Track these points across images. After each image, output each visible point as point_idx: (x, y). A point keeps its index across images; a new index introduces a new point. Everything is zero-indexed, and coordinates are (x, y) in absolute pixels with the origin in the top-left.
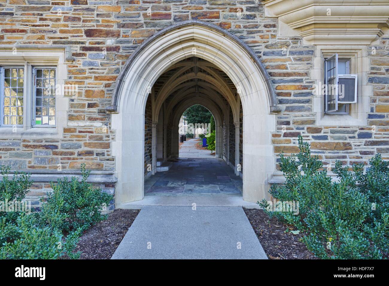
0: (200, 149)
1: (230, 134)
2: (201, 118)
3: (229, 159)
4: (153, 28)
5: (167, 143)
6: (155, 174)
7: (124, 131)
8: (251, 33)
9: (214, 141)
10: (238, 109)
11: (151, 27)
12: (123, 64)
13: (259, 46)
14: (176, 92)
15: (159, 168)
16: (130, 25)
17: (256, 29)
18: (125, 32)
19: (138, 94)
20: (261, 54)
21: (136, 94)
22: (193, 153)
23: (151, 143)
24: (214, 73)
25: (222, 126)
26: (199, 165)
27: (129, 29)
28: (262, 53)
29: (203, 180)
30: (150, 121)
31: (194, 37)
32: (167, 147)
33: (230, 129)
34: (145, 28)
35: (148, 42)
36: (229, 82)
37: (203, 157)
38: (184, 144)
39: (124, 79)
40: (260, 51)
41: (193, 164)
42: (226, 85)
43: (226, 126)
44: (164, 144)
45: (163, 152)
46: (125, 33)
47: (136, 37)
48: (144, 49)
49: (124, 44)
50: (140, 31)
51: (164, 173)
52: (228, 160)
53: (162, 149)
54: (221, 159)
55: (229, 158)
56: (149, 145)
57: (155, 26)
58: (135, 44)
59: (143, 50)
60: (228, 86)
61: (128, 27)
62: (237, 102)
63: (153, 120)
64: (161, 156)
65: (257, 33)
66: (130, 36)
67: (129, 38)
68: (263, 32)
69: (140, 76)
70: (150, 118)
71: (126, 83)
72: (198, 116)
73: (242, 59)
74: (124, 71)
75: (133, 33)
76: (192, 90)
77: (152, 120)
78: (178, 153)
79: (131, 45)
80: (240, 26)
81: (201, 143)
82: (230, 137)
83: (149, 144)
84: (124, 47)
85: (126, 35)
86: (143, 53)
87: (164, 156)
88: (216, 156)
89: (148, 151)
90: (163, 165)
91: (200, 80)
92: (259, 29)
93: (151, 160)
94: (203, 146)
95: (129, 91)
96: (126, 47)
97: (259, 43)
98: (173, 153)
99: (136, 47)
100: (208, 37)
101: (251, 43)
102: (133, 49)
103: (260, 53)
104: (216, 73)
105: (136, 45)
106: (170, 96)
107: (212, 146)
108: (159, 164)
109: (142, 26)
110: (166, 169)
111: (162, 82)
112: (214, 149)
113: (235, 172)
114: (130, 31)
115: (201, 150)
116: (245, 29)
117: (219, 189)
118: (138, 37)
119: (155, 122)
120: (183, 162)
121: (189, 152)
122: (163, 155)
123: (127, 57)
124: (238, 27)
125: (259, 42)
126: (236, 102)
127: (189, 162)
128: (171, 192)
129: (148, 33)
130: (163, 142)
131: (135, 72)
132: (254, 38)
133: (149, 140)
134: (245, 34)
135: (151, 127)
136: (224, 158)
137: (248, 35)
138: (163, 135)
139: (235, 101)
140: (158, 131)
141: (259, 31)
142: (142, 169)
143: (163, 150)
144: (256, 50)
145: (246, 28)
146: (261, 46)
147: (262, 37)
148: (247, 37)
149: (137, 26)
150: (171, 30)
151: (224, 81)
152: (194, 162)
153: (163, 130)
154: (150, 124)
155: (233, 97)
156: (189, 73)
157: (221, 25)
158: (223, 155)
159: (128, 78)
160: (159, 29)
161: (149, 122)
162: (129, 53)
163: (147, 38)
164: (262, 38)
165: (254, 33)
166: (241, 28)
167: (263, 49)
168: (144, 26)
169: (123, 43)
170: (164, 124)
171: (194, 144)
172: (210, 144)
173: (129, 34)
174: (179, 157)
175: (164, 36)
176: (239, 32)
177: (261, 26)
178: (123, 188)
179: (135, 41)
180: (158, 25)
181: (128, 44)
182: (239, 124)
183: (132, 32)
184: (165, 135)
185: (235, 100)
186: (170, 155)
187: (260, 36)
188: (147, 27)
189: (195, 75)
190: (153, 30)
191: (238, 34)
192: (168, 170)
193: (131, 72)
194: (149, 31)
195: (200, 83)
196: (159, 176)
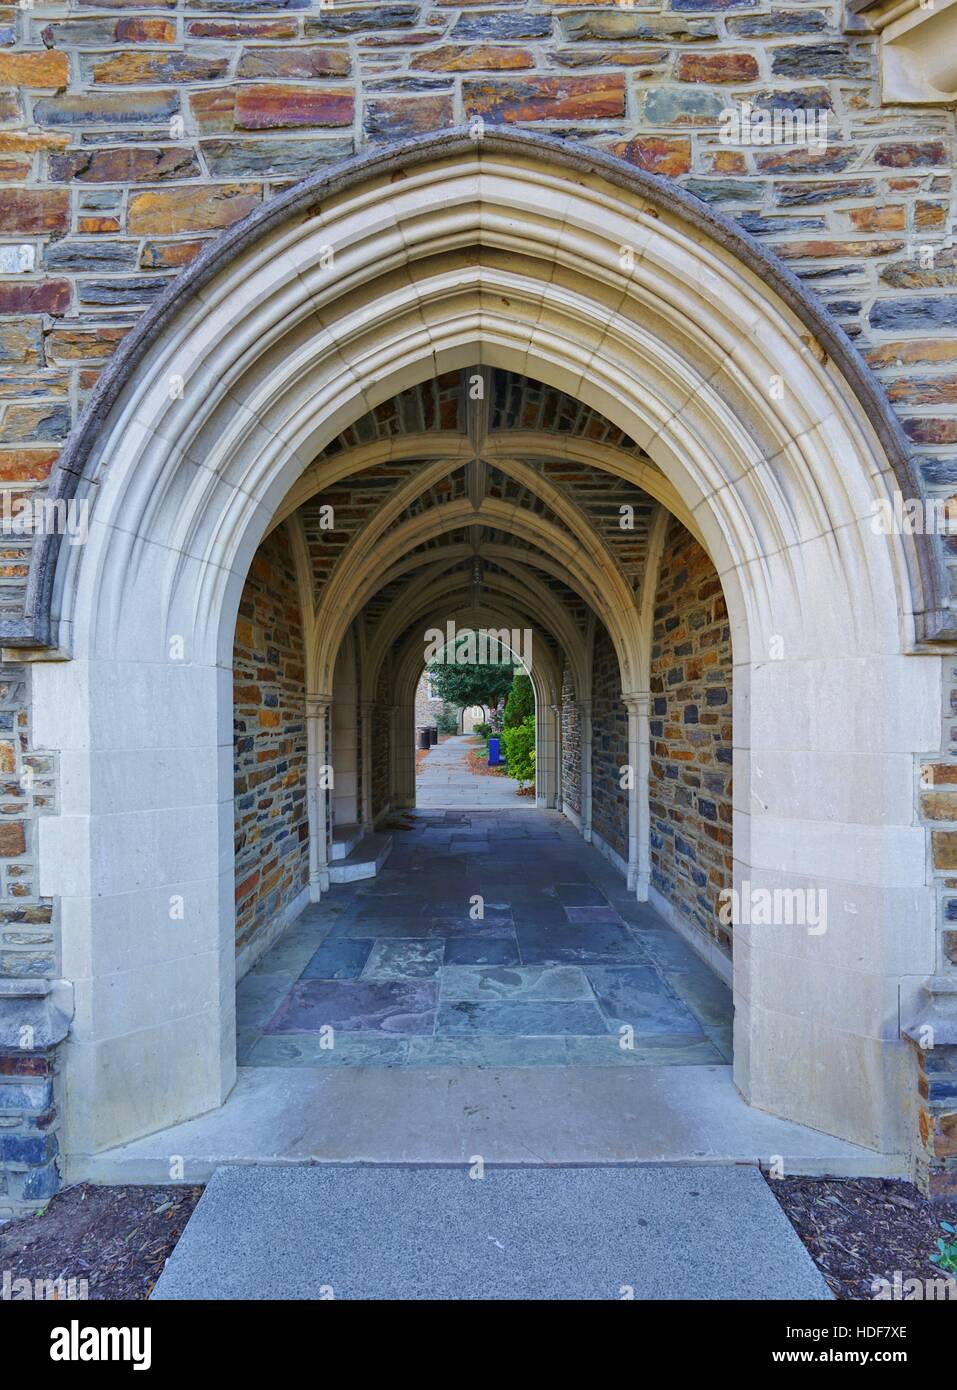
0: (482, 774)
1: (596, 734)
2: (482, 677)
3: (593, 824)
4: (251, 179)
5: (374, 764)
6: (322, 894)
7: (100, 760)
8: (805, 197)
9: (528, 750)
10: (642, 641)
11: (238, 171)
12: (86, 382)
13: (844, 272)
14: (397, 584)
15: (341, 870)
16: (120, 163)
17: (829, 177)
18: (93, 202)
19: (185, 554)
20: (862, 319)
21: (172, 559)
22: (462, 788)
23: (303, 781)
24: (554, 494)
25: (560, 705)
26: (484, 846)
27: (117, 186)
28: (866, 309)
29: (514, 934)
30: (296, 695)
31: (484, 235)
32: (373, 779)
33: (593, 715)
34: (205, 179)
35: (223, 252)
36: (609, 532)
37: (496, 807)
38: (432, 754)
39: (94, 468)
40: (854, 299)
41: (464, 838)
42: (599, 545)
43: (579, 706)
44: (364, 771)
45: (360, 802)
46: (94, 208)
47: (155, 231)
48: (204, 297)
49: (91, 269)
50: (179, 194)
51: (359, 892)
52: (589, 825)
53: (353, 792)
54: (555, 813)
55: (589, 818)
56: (291, 790)
57: (261, 164)
58: (154, 268)
59: (198, 304)
60: (608, 550)
61: (111, 177)
62: (639, 613)
63: (310, 690)
64: (348, 816)
65: (836, 196)
66: (122, 222)
67: (118, 237)
68: (869, 194)
69: (190, 456)
70: (294, 682)
71: (106, 487)
72: (473, 672)
73: (756, 349)
74: (87, 418)
75: (136, 207)
76: (460, 579)
77: (304, 690)
78: (412, 795)
79: (129, 274)
80: (740, 158)
81: (484, 753)
82: (593, 744)
83: (295, 783)
84: (91, 288)
85: (104, 220)
86: (197, 317)
87: (364, 813)
88: (537, 804)
89: (289, 814)
90: (356, 856)
91: (490, 534)
92: (844, 176)
93: (305, 848)
94: (491, 764)
95: (124, 539)
96: (100, 288)
97: (844, 254)
98: (396, 794)
99: (156, 287)
100: (562, 223)
101: (803, 257)
102: (144, 301)
103: (855, 310)
104: (560, 493)
105: (158, 274)
106: (373, 599)
107: (523, 769)
108: (339, 851)
109: (187, 166)
110: (367, 870)
111: (343, 534)
112: (530, 776)
113: (630, 884)
114: (124, 200)
115: (487, 778)
116: (771, 179)
117: (592, 997)
118: (169, 231)
119: (320, 698)
120: (430, 830)
121: (448, 786)
122: (359, 813)
123: (108, 342)
124: (727, 166)
125: (850, 247)
126: (635, 615)
127: (451, 831)
128: (376, 1024)
129: (221, 203)
130: (359, 764)
131: (158, 431)
132: (822, 226)
133: (291, 770)
134: (768, 204)
135: (303, 717)
136: (566, 810)
137: (784, 212)
138: (359, 741)
139: (633, 609)
140: (334, 728)
141: (850, 189)
142: (215, 954)
143: (359, 792)
144: (830, 293)
145: (775, 171)
146: (860, 271)
147: (865, 221)
148: (780, 223)
149: (163, 168)
150: (354, 184)
151: (591, 528)
152: (466, 830)
153: (359, 722)
154: (295, 706)
155: (626, 593)
156: (449, 500)
157: (632, 151)
158: (562, 801)
159: (115, 464)
160: (285, 178)
161: (289, 698)
162: (117, 318)
163: (216, 234)
164: (867, 228)
165: (820, 199)
166: (744, 173)
167: (868, 289)
168: (203, 165)
169: (87, 264)
170: (359, 701)
171: (462, 756)
172: (517, 762)
173: (119, 212)
174: (419, 805)
175: (315, 221)
176: (736, 195)
177: (863, 156)
178: (106, 1066)
179: (149, 254)
180: (278, 161)
181: (114, 270)
182: (647, 701)
183: (134, 199)
184: (366, 740)
185: (631, 604)
186: (385, 803)
187: (854, 217)
188: (215, 170)
189: (472, 510)
190: (250, 190)
191: (733, 208)
192: (374, 875)
193: (134, 427)
194: (228, 195)
195: (488, 550)
196: (335, 910)
